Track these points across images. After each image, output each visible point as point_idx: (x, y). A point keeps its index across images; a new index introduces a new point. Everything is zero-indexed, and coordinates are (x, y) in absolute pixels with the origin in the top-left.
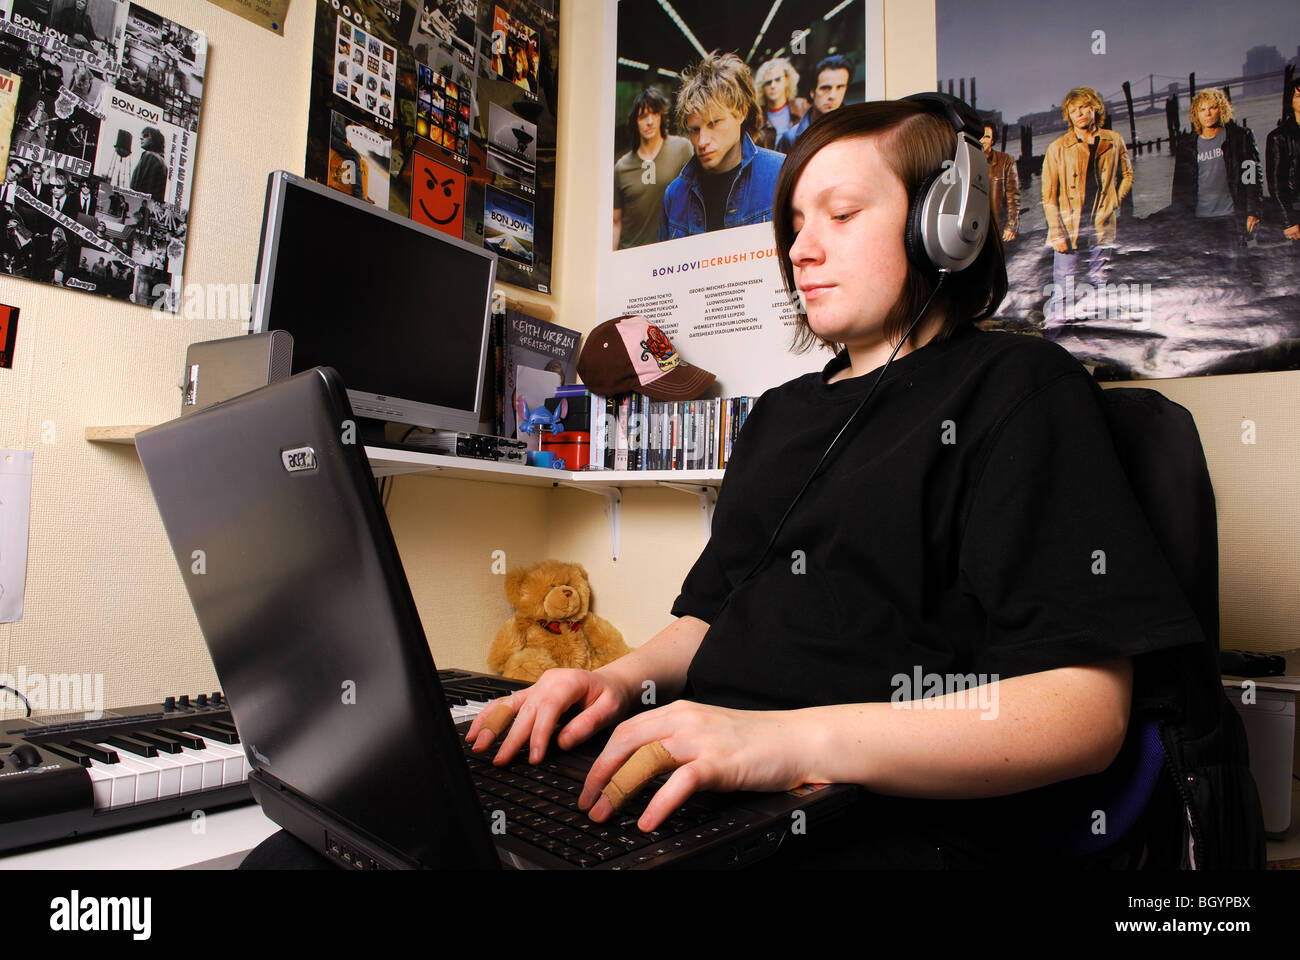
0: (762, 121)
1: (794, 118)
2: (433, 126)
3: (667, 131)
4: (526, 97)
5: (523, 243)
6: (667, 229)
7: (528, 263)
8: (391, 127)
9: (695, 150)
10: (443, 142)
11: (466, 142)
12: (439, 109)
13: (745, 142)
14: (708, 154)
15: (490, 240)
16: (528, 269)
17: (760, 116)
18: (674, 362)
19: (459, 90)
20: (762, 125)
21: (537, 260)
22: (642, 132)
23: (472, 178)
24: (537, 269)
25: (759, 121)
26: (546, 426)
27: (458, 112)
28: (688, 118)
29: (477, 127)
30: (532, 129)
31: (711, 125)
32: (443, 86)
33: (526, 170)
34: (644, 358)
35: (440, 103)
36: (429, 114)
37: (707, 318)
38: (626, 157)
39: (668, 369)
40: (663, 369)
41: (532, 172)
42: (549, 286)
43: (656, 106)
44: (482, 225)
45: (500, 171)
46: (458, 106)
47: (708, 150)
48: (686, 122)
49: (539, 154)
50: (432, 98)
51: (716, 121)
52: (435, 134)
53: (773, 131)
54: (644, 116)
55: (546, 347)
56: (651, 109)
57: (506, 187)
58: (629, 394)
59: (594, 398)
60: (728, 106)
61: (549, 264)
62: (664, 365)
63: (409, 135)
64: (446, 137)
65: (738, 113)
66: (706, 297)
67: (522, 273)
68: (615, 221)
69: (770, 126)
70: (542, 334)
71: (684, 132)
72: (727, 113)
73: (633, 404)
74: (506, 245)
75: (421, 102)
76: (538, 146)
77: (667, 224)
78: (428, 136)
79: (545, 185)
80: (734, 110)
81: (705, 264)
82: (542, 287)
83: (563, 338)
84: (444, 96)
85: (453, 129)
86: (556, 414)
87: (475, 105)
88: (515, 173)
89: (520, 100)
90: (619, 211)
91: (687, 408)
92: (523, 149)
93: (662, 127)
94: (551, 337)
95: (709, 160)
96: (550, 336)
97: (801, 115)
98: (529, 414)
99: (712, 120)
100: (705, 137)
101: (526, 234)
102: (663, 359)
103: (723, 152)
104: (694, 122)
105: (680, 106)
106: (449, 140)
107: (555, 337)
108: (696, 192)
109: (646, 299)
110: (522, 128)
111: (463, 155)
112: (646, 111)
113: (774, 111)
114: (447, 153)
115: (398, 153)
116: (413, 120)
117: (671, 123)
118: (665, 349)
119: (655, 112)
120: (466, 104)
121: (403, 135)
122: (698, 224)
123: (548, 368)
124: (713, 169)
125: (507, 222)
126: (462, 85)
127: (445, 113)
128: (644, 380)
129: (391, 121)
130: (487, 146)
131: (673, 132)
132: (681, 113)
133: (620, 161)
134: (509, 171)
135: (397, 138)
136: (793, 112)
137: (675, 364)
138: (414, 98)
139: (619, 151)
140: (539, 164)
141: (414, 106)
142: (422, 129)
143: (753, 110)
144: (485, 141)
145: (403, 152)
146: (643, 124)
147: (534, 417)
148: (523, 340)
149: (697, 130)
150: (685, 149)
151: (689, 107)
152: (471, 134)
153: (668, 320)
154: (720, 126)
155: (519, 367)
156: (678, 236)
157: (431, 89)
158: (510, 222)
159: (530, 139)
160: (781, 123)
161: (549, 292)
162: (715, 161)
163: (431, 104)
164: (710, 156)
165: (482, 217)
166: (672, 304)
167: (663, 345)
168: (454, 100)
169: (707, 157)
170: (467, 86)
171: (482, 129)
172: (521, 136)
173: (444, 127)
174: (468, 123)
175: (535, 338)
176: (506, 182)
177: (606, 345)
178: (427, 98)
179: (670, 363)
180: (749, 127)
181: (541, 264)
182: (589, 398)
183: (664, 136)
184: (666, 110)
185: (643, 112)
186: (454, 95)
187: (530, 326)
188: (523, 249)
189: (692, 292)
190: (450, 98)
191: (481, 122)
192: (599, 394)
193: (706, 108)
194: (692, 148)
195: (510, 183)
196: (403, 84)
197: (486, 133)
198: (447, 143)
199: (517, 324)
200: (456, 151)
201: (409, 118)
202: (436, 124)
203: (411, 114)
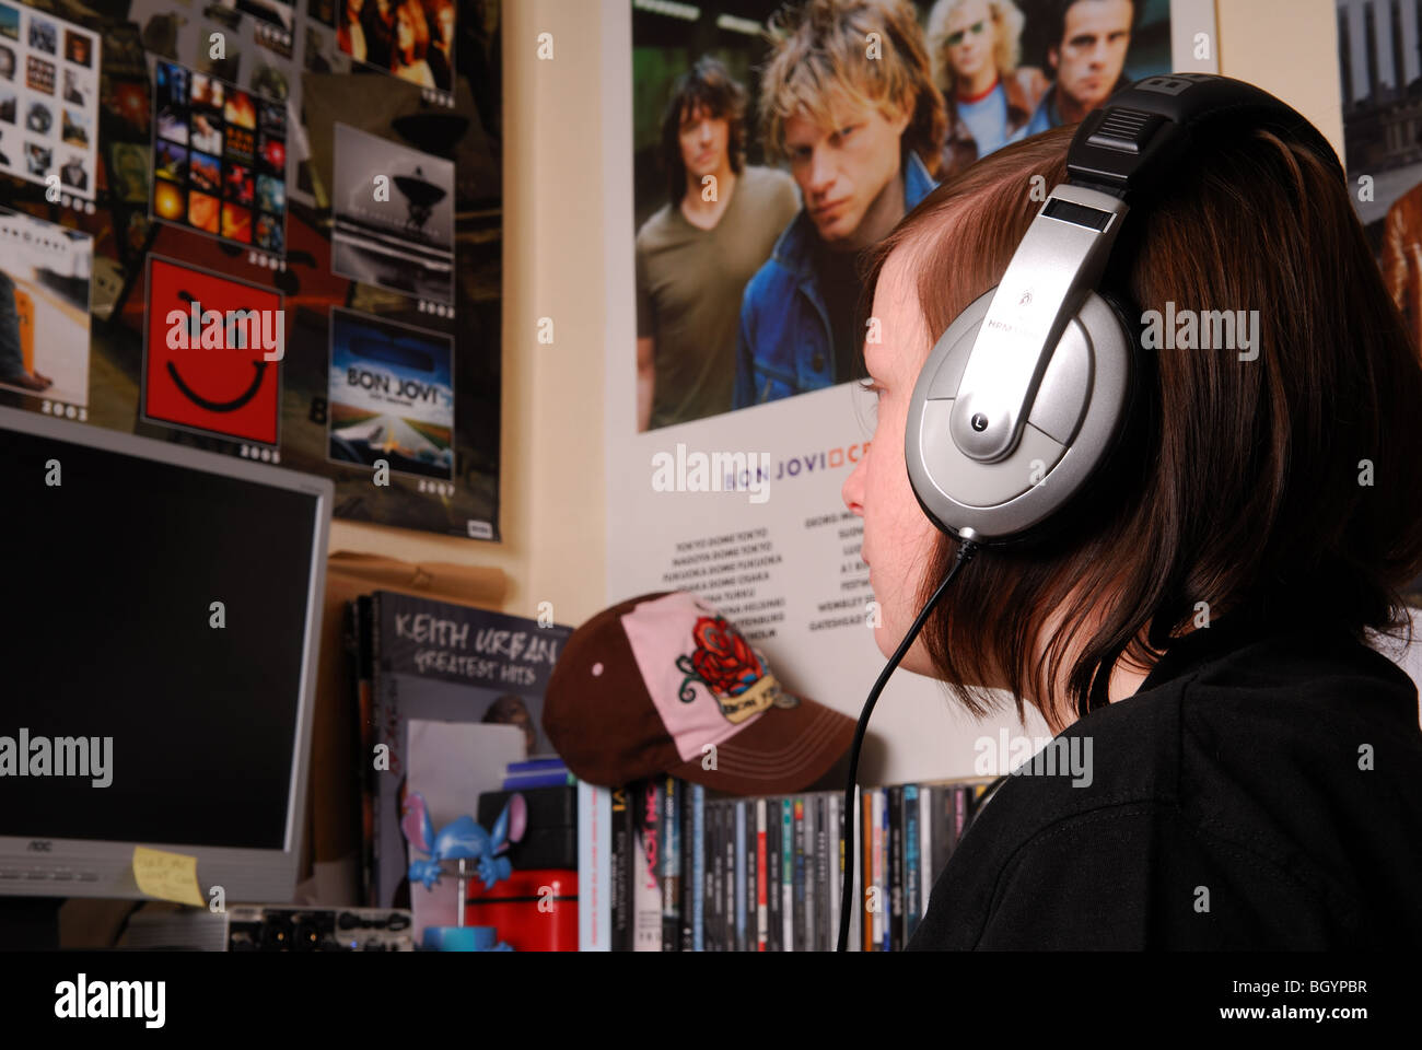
0: (946, 124)
1: (1015, 115)
2: (195, 196)
3: (742, 156)
4: (425, 103)
5: (428, 431)
6: (752, 380)
7: (442, 474)
8: (90, 209)
9: (803, 198)
10: (221, 228)
11: (279, 219)
12: (210, 155)
13: (912, 177)
14: (832, 205)
15: (346, 434)
16: (443, 490)
17: (942, 115)
18: (759, 700)
19: (257, 106)
20: (946, 134)
21: (465, 464)
22: (690, 161)
23: (296, 300)
24: (466, 486)
25: (940, 127)
26: (474, 862)
27: (257, 156)
28: (786, 125)
29: (305, 184)
30: (441, 172)
31: (836, 140)
32: (217, 101)
33: (430, 265)
34: (686, 695)
35: (211, 142)
36: (185, 169)
37: (847, 586)
38: (658, 219)
39: (745, 717)
40: (734, 717)
41: (445, 267)
42: (494, 521)
43: (716, 101)
44: (325, 402)
45: (367, 275)
46: (256, 143)
47: (832, 196)
48: (782, 135)
49: (460, 226)
50: (191, 133)
51: (848, 130)
52: (202, 211)
53: (970, 146)
54: (692, 125)
55: (485, 668)
56: (707, 109)
57: (382, 311)
58: (660, 781)
59: (585, 791)
60: (872, 94)
61: (494, 472)
62: (734, 709)
63: (136, 221)
64: (228, 215)
65: (893, 109)
66: (843, 534)
67: (431, 501)
68: (641, 366)
69: (962, 136)
70: (471, 638)
71: (778, 158)
72: (869, 110)
73: (670, 804)
74: (385, 441)
75: (162, 145)
76: (460, 206)
77: (750, 367)
78: (183, 217)
79: (478, 294)
80: (884, 102)
81: (836, 459)
82: (479, 528)
83: (527, 643)
84: (220, 124)
85: (246, 196)
86: (499, 831)
87: (299, 138)
88: (404, 276)
89: (411, 109)
90: (647, 343)
91: (787, 811)
92: (420, 217)
93: (733, 147)
94: (496, 645)
95: (833, 219)
96: (493, 641)
97: (1031, 106)
98: (434, 836)
99: (838, 127)
100: (824, 167)
101: (437, 409)
102: (733, 695)
103: (864, 199)
104: (801, 135)
105: (767, 98)
106: (236, 221)
107: (507, 644)
108: (809, 291)
109: (713, 542)
110: (419, 171)
111: (273, 251)
112: (696, 113)
113: (971, 99)
114: (232, 252)
115: (108, 267)
116: (144, 188)
117: (750, 139)
118: (738, 669)
119: (716, 115)
120: (278, 135)
121: (121, 226)
122: (817, 367)
123: (493, 716)
124: (843, 241)
125: (386, 388)
126: (265, 94)
127: (225, 162)
128: (687, 748)
129: (90, 194)
130: (331, 223)
131: (756, 159)
132: (772, 114)
133: (646, 229)
134: (390, 273)
135: (106, 231)
136: (1012, 101)
137: (761, 705)
138: (145, 135)
139: (644, 206)
140: (462, 248)
141: (146, 156)
142: (168, 203)
143: (925, 101)
144: (326, 212)
145: (122, 260)
146: (691, 142)
147: (447, 844)
148: (424, 659)
149: (806, 152)
150: (782, 197)
151: (788, 99)
152: (291, 203)
153: (763, 592)
154: (856, 141)
155: (414, 726)
156: (775, 396)
157: (185, 112)
158: (394, 386)
159: (436, 194)
160: (986, 126)
161: (497, 536)
162: (847, 222)
163: (190, 147)
164: (836, 210)
165: (323, 382)
166: (768, 554)
167: (732, 662)
168: (244, 130)
169: (830, 213)
170: (276, 94)
171: (318, 186)
172: (415, 190)
173: (223, 194)
174: (281, 177)
175: (458, 651)
176: (380, 299)
177: (598, 669)
178: (179, 134)
179: (750, 703)
180: (918, 140)
181: (475, 475)
182: (575, 790)
183: (736, 169)
184: (738, 109)
185: (690, 117)
186: (245, 118)
187: (442, 625)
188: (427, 446)
189: (811, 523)
190: (237, 127)
191: (314, 172)
192: (595, 781)
193: (826, 102)
194: (796, 193)
195: (393, 299)
196: (117, 110)
197: (329, 194)
198: (230, 228)
199: (409, 626)
200: (255, 244)
201: (134, 183)
202: (200, 189)
203: (140, 175)
